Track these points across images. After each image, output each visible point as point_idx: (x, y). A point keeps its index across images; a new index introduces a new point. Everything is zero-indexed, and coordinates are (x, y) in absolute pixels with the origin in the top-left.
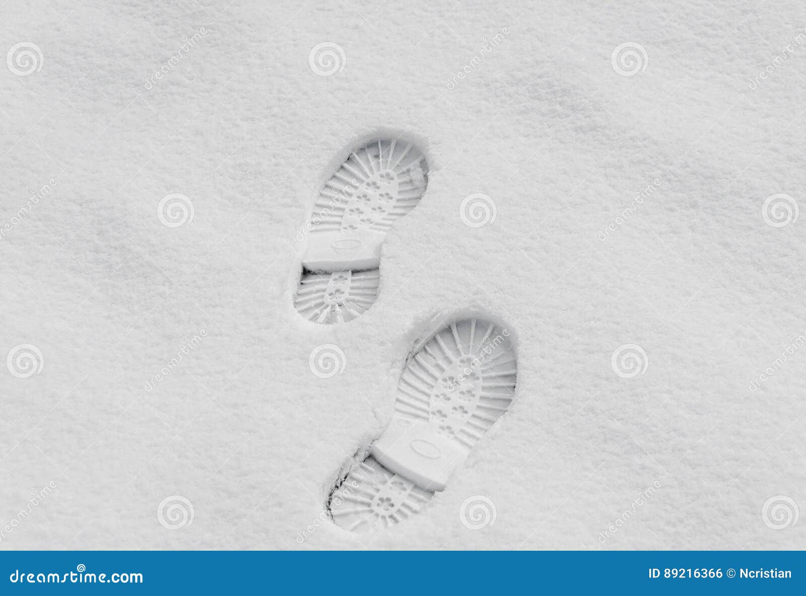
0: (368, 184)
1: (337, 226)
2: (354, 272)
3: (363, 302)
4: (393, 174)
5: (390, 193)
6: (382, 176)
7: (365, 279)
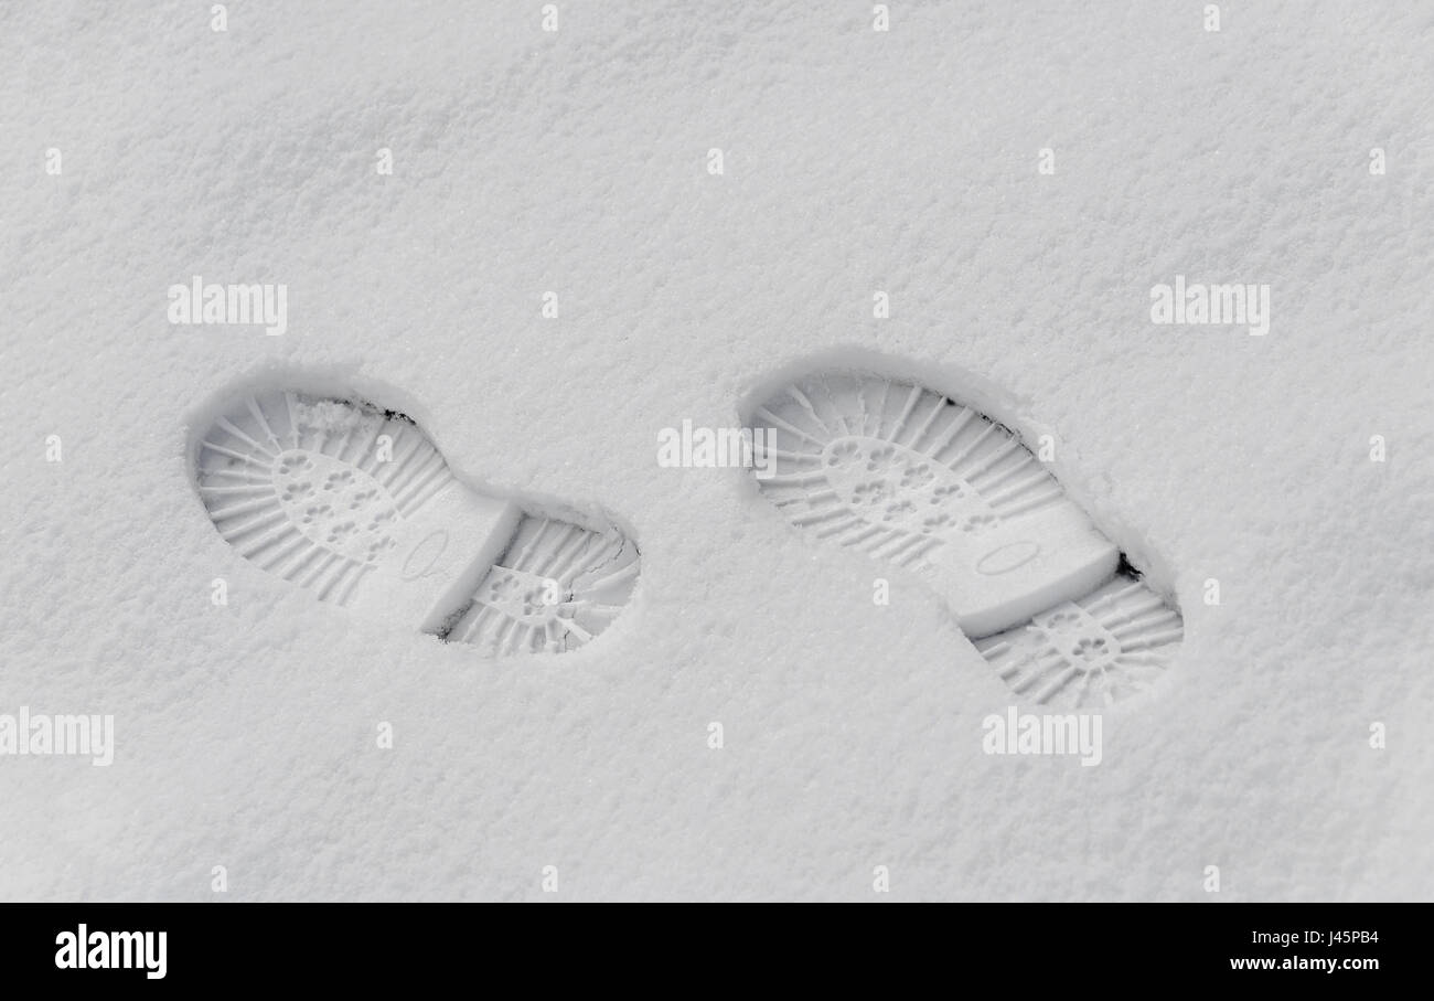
0: (287, 498)
1: (354, 571)
2: (501, 560)
3: (593, 560)
4: (293, 453)
5: (333, 472)
6: (284, 471)
7: (534, 548)
